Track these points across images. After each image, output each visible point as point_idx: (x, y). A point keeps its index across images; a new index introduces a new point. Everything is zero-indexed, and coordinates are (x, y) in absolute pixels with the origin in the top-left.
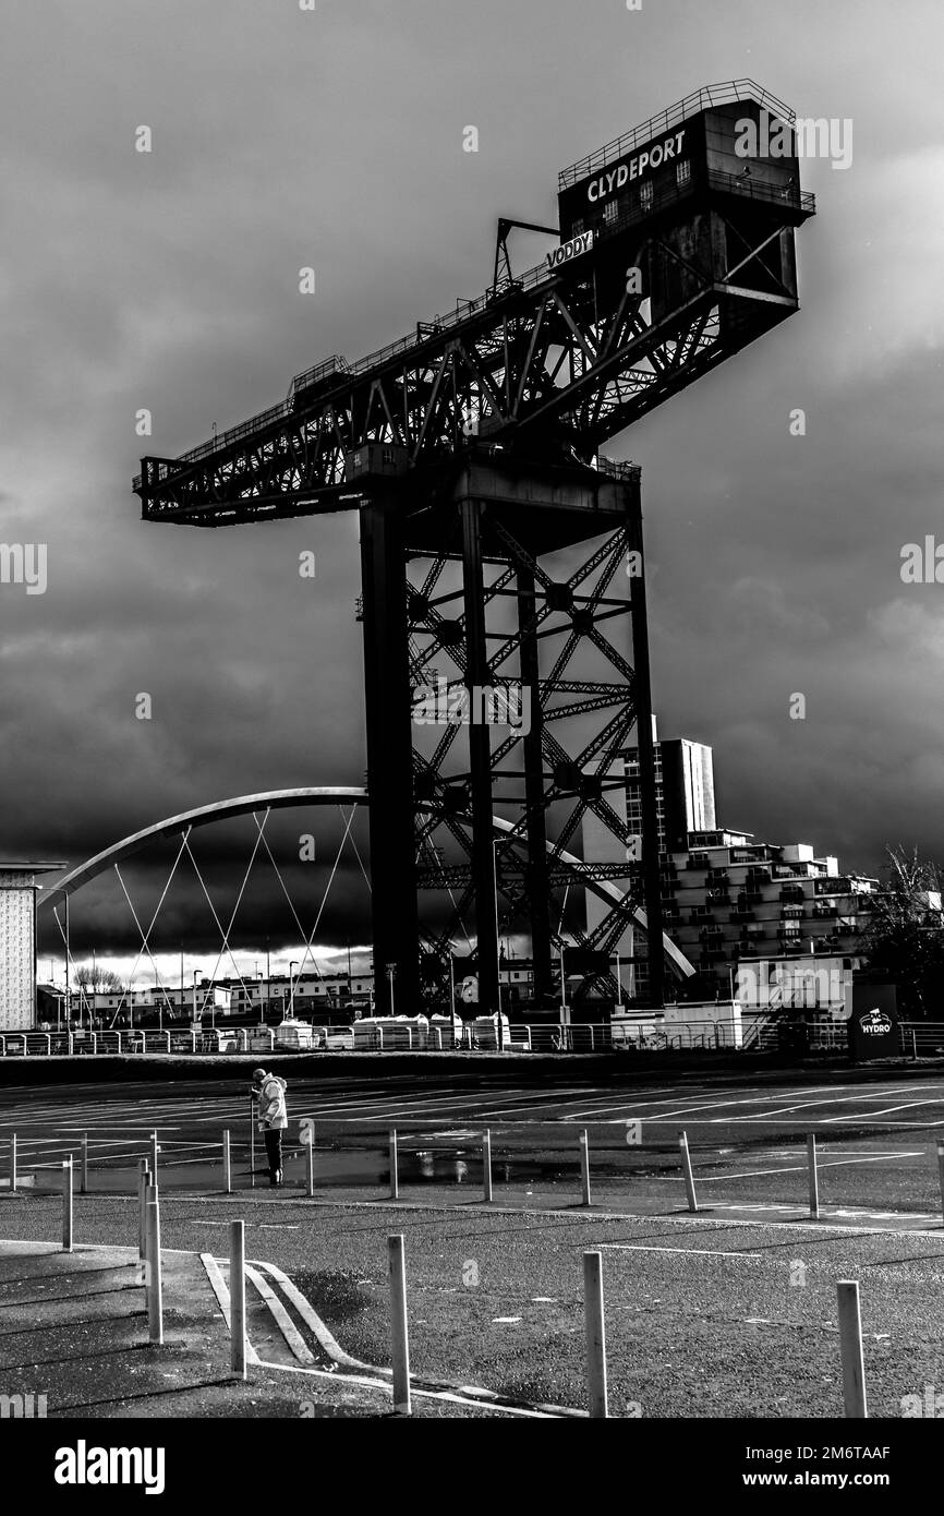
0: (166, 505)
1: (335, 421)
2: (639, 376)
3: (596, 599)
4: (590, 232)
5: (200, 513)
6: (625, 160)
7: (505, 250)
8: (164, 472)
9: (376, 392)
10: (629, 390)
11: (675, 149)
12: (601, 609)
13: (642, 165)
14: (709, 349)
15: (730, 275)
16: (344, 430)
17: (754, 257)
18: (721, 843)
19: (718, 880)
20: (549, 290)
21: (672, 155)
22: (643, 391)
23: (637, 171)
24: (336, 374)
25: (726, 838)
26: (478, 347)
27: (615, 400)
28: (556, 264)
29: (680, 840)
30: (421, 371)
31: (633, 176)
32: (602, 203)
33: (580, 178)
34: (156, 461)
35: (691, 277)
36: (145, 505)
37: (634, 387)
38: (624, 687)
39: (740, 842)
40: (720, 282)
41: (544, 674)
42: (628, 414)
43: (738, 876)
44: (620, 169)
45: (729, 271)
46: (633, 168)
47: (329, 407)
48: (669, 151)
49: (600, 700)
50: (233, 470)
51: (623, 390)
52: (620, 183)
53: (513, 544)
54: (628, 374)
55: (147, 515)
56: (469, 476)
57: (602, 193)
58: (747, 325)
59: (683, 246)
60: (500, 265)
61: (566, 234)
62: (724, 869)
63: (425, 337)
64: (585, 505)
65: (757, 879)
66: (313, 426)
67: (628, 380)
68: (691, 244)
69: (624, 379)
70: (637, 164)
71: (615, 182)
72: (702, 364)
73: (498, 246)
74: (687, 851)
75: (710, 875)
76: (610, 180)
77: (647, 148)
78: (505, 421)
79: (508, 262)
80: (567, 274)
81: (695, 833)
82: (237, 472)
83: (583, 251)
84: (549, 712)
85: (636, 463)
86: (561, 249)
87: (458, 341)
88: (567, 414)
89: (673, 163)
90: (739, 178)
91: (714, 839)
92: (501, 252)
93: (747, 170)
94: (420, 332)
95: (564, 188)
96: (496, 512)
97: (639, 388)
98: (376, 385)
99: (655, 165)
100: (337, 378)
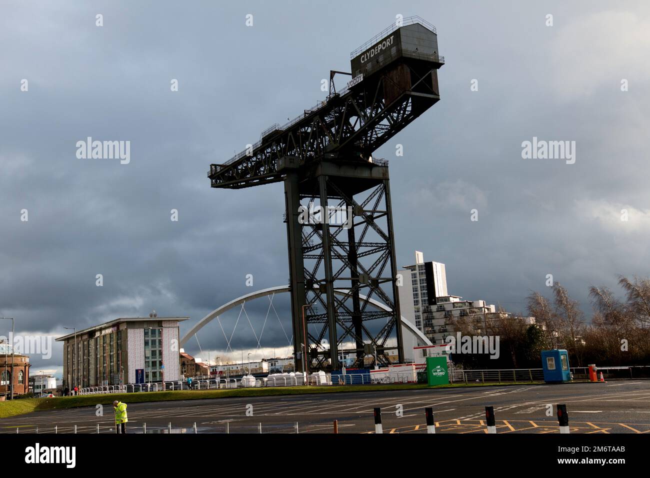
0: (220, 181)
1: (277, 148)
2: (383, 127)
3: (374, 211)
4: (362, 74)
5: (233, 184)
6: (373, 47)
7: (333, 82)
8: (219, 169)
9: (290, 136)
10: (380, 132)
11: (390, 42)
12: (376, 215)
13: (379, 49)
14: (409, 116)
15: (412, 88)
16: (280, 151)
17: (421, 81)
18: (449, 301)
19: (448, 315)
20: (349, 96)
21: (390, 45)
22: (386, 132)
23: (377, 51)
24: (276, 130)
25: (451, 299)
26: (325, 118)
27: (375, 136)
28: (350, 87)
29: (433, 300)
30: (306, 128)
31: (376, 53)
32: (366, 63)
33: (358, 55)
34: (216, 166)
35: (398, 90)
36: (212, 182)
37: (382, 131)
38: (385, 244)
39: (457, 300)
40: (408, 91)
41: (357, 240)
42: (381, 141)
43: (456, 313)
44: (372, 51)
45: (412, 86)
46: (376, 50)
47: (274, 143)
48: (388, 43)
49: (377, 249)
50: (242, 168)
51: (378, 132)
52: (372, 56)
53: (339, 191)
54: (378, 126)
55: (213, 186)
56: (321, 166)
57: (366, 60)
58: (421, 106)
59: (395, 78)
60: (332, 87)
61: (354, 75)
62: (451, 311)
63: (307, 115)
64: (367, 176)
65: (463, 314)
66: (269, 150)
67: (379, 128)
68: (397, 77)
69: (377, 128)
70: (377, 48)
71: (370, 55)
72: (406, 121)
73: (331, 81)
74: (436, 304)
75: (446, 313)
76: (368, 54)
77: (381, 42)
78: (335, 146)
79: (334, 87)
80: (354, 90)
81: (440, 297)
82: (244, 168)
83: (360, 81)
84: (359, 254)
85: (386, 159)
86: (352, 81)
87: (318, 116)
88: (358, 142)
89: (390, 47)
90: (414, 52)
91: (446, 299)
92: (332, 83)
93: (417, 49)
94: (305, 113)
95: (353, 58)
96: (332, 179)
97: (384, 131)
98: (290, 134)
99: (384, 48)
100: (277, 132)
